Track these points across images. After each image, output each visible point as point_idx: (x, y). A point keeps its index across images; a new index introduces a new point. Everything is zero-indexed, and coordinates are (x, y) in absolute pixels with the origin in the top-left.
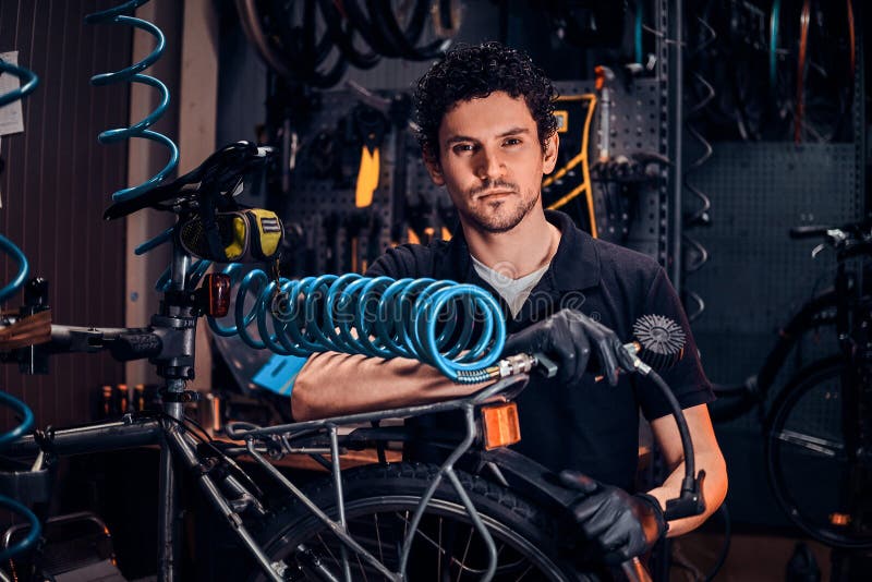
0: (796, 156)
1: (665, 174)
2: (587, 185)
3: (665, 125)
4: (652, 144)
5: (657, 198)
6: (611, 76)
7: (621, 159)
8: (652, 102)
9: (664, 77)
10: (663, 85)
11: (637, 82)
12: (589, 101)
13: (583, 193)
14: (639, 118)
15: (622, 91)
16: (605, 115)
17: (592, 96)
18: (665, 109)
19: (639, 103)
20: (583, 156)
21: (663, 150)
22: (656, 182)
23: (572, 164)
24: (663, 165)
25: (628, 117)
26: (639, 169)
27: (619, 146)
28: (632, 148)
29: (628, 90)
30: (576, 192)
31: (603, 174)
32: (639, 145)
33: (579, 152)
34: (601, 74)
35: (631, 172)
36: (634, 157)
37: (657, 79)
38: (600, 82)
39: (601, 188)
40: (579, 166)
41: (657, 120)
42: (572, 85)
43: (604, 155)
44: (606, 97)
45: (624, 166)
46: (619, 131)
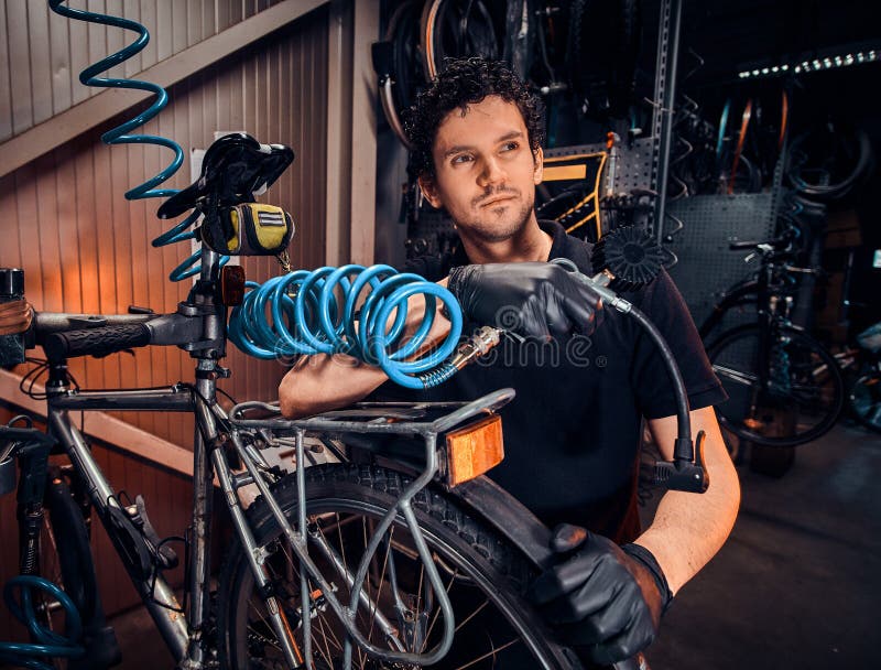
0: (728, 203)
1: (653, 204)
2: (597, 212)
3: (655, 170)
4: (645, 184)
5: (646, 220)
6: (617, 139)
7: (622, 194)
8: (647, 154)
9: (658, 136)
10: (656, 141)
11: (637, 141)
12: (602, 157)
13: (594, 218)
14: (637, 166)
15: (625, 148)
16: (612, 165)
17: (604, 153)
18: (656, 159)
19: (638, 156)
20: (596, 193)
21: (652, 187)
22: (646, 209)
23: (587, 199)
24: (652, 197)
25: (628, 166)
26: (635, 200)
27: (621, 186)
28: (630, 187)
29: (630, 148)
30: (589, 217)
31: (608, 204)
32: (635, 185)
33: (593, 191)
34: (612, 137)
35: (629, 202)
36: (632, 192)
37: (652, 138)
38: (610, 143)
39: (606, 214)
40: (592, 200)
41: (650, 167)
42: (590, 147)
43: (610, 192)
44: (613, 153)
45: (624, 198)
46: (622, 176)
